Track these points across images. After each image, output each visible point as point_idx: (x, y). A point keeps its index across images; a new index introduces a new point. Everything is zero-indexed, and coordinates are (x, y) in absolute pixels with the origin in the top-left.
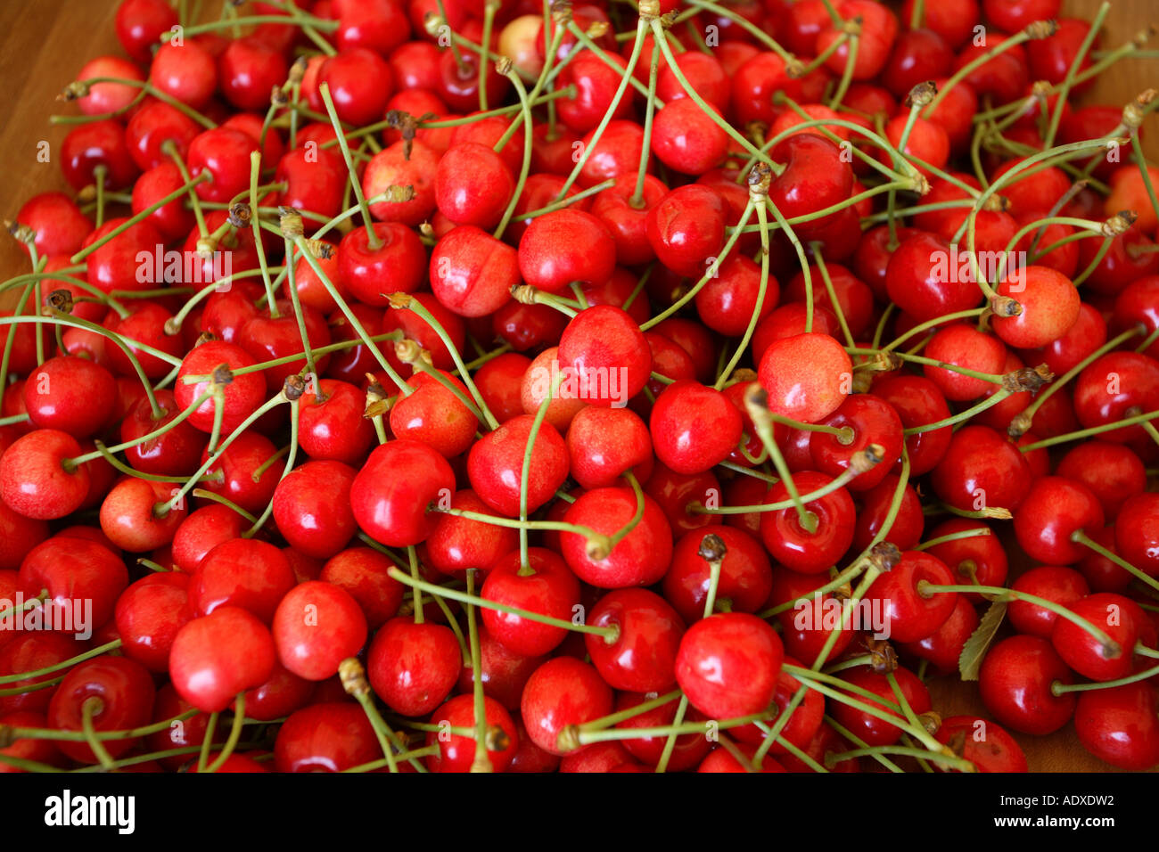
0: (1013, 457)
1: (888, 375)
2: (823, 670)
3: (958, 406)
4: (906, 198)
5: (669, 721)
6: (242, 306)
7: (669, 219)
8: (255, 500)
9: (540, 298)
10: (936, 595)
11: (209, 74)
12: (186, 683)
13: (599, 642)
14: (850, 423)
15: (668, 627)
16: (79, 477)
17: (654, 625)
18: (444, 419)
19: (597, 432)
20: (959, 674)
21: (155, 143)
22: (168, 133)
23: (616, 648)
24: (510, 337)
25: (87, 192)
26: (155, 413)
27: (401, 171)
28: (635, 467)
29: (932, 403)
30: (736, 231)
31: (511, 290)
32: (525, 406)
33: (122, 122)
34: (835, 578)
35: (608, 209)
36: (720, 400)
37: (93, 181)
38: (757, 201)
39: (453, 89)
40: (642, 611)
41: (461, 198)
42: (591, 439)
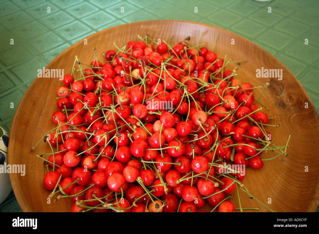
0: (231, 125)
1: (211, 115)
2: (213, 163)
3: (221, 119)
4: (206, 88)
5: (191, 176)
6: (100, 124)
7: (172, 97)
8: (112, 155)
9: (154, 113)
10: (226, 148)
11: (82, 86)
12: (111, 187)
13: (177, 166)
14: (208, 123)
15: (188, 161)
16: (78, 158)
17: (186, 161)
18: (143, 135)
19: (169, 132)
20: (231, 160)
21: (75, 99)
22: (78, 97)
23: (181, 166)
24: (147, 121)
25: (63, 110)
26: (89, 145)
27: (123, 96)
28: (176, 137)
29: (218, 119)
30: (183, 97)
31: (148, 112)
32: (155, 131)
33: (68, 97)
34: (211, 149)
35: (160, 97)
36: (187, 123)
37: (64, 108)
38: (185, 91)
39: (126, 82)
40: (183, 159)
41: (136, 99)
42: (168, 134)
